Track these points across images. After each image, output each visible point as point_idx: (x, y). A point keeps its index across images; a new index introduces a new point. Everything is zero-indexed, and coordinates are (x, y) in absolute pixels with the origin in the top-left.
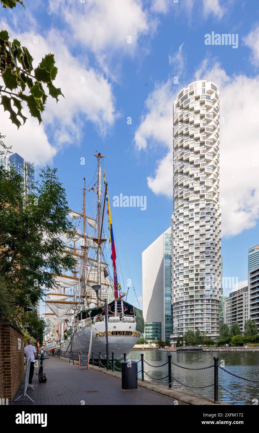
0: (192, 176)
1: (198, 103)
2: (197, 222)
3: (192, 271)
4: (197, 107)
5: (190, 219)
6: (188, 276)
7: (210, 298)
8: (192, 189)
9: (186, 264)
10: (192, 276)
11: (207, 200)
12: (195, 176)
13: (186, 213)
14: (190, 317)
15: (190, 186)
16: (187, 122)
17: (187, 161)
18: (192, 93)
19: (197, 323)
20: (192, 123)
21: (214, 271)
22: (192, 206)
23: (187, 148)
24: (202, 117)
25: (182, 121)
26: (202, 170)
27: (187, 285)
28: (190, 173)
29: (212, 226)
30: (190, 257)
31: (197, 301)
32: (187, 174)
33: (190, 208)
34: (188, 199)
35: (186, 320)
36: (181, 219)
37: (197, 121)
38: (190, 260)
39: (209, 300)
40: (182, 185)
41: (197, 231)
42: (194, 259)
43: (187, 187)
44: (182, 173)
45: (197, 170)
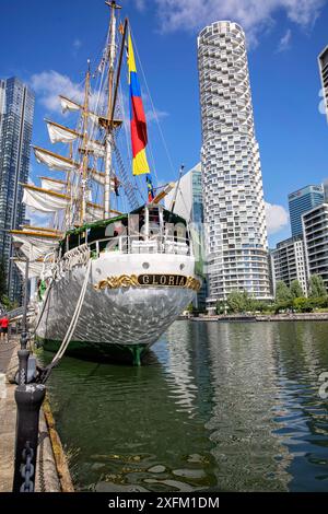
0: (222, 107)
1: (224, 40)
2: (232, 156)
3: (230, 213)
4: (223, 44)
5: (224, 153)
6: (225, 220)
7: (255, 248)
8: (224, 121)
9: (222, 205)
10: (230, 220)
11: (242, 133)
12: (226, 108)
13: (218, 146)
14: (231, 273)
15: (221, 118)
16: (213, 56)
17: (216, 92)
18: (216, 31)
19: (241, 282)
20: (219, 57)
21: (257, 215)
22: (224, 139)
23: (215, 80)
24: (229, 53)
25: (207, 55)
26: (233, 103)
27: (225, 230)
28: (220, 104)
29: (250, 162)
30: (226, 196)
31: (239, 251)
32: (217, 105)
33: (223, 140)
34: (219, 132)
35: (226, 277)
36: (213, 153)
37: (224, 56)
38: (227, 199)
39: (253, 251)
40: (211, 116)
41: (233, 166)
42: (231, 199)
43: (218, 118)
44: (210, 104)
45: (228, 102)
